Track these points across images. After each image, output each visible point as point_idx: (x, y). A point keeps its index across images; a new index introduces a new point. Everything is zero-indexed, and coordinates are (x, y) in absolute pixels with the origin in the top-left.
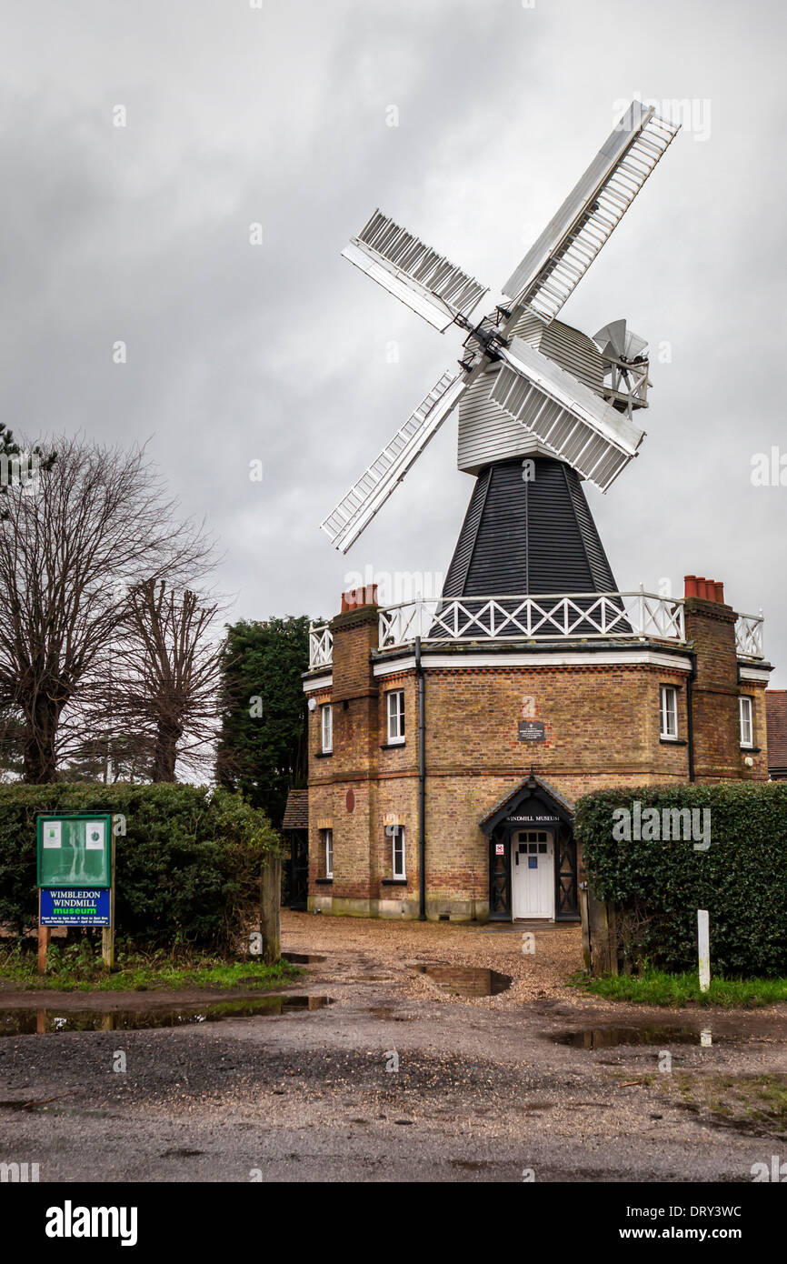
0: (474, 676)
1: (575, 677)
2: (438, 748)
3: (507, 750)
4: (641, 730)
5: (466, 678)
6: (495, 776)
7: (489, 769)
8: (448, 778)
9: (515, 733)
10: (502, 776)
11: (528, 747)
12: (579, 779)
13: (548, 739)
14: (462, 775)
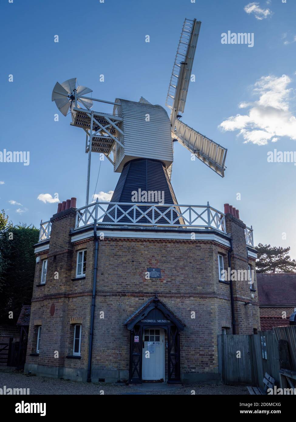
0: (125, 243)
1: (177, 245)
2: (103, 280)
3: (141, 283)
4: (210, 274)
5: (120, 243)
6: (134, 296)
7: (131, 293)
8: (108, 297)
10: (137, 296)
11: (152, 281)
12: (178, 300)
13: (163, 277)
14: (116, 295)
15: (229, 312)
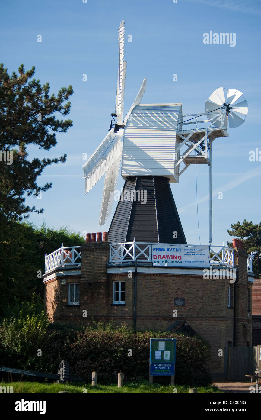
0: (157, 277)
1: (198, 280)
2: (141, 307)
3: (170, 310)
4: (222, 303)
5: (154, 278)
6: (165, 320)
7: (162, 317)
8: (145, 320)
9: (173, 302)
10: (167, 320)
11: (178, 308)
12: (198, 322)
13: (186, 305)
14: (151, 319)
15: (232, 331)
